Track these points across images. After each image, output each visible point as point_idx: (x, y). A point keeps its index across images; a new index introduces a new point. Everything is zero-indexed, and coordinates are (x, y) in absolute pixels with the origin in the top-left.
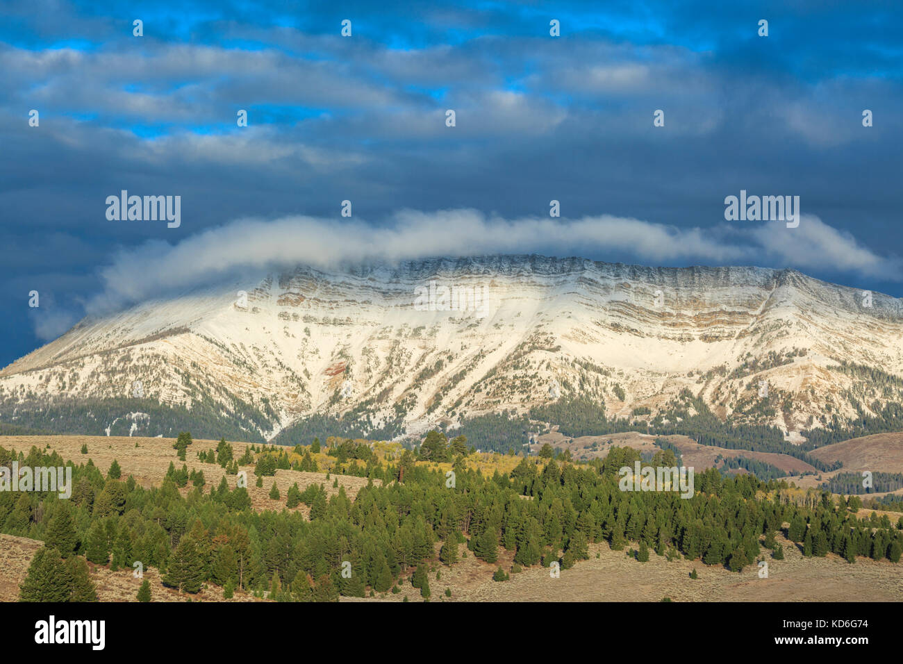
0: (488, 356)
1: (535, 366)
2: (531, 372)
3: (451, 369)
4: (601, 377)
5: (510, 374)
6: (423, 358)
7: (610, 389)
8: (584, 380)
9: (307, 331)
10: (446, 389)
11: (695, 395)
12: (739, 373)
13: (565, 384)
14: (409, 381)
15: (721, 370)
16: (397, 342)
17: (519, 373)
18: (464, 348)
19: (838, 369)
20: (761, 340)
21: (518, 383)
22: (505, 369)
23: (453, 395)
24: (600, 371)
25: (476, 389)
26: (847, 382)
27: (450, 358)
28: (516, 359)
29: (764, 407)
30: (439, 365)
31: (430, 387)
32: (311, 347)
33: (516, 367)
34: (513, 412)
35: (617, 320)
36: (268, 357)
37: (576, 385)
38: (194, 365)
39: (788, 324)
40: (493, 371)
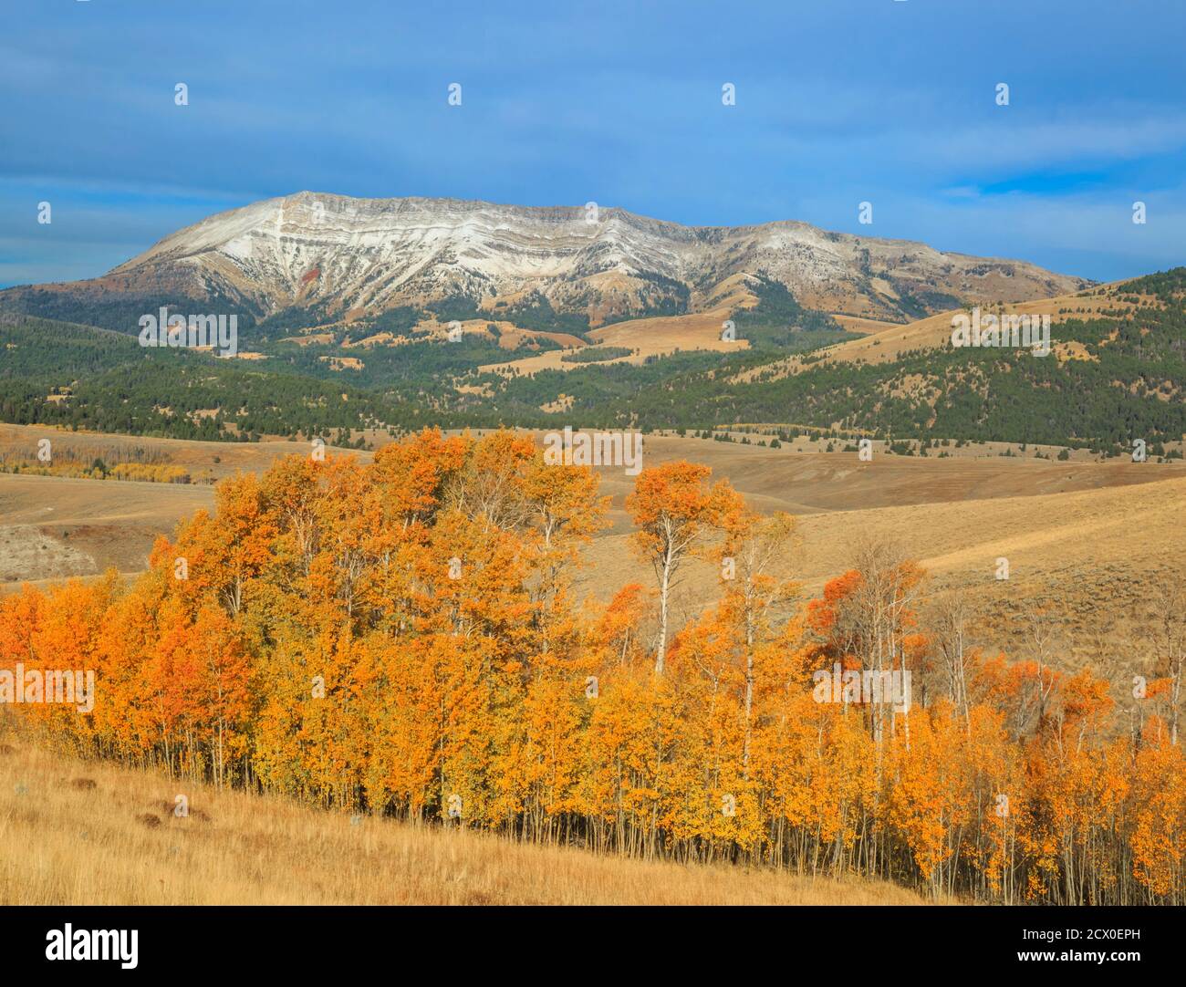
0: (411, 267)
1: (437, 274)
2: (433, 278)
3: (386, 275)
4: (482, 281)
5: (420, 280)
6: (370, 267)
7: (487, 290)
8: (471, 283)
9: (298, 250)
10: (380, 289)
11: (541, 293)
12: (573, 278)
13: (457, 287)
14: (358, 283)
15: (563, 276)
16: (355, 257)
17: (426, 279)
18: (398, 261)
19: (636, 276)
20: (591, 256)
21: (424, 285)
22: (419, 276)
23: (382, 294)
24: (483, 277)
25: (398, 289)
26: (640, 284)
27: (387, 269)
28: (426, 270)
29: (583, 301)
30: (379, 273)
31: (370, 287)
32: (299, 260)
33: (425, 275)
34: (417, 305)
35: (500, 242)
36: (268, 267)
37: (464, 287)
38: (216, 273)
39: (610, 245)
40: (411, 278)
